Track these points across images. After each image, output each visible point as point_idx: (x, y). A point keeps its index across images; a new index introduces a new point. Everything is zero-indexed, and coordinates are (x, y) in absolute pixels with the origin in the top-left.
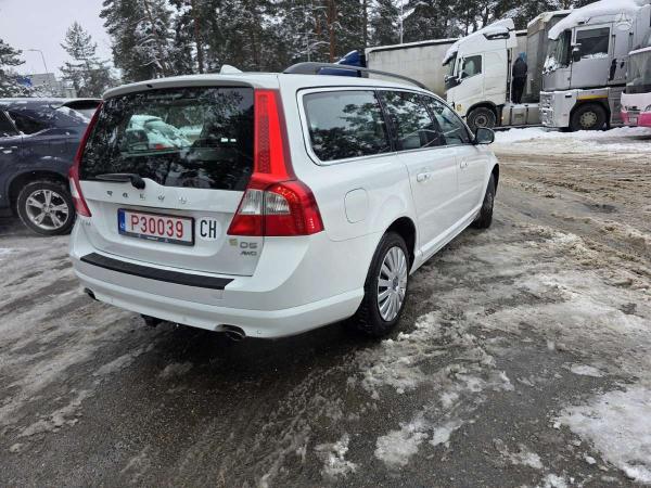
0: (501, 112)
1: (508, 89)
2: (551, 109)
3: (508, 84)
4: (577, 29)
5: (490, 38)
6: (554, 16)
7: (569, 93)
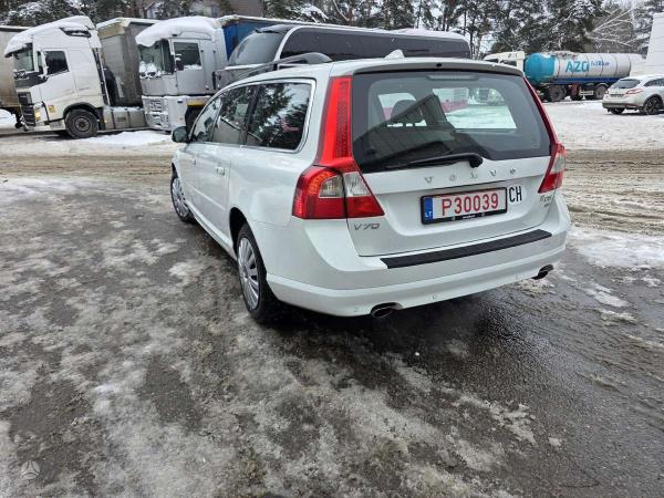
0: (102, 114)
1: (103, 92)
2: (165, 113)
3: (102, 86)
4: (174, 41)
5: (69, 33)
6: (132, 23)
7: (180, 98)
